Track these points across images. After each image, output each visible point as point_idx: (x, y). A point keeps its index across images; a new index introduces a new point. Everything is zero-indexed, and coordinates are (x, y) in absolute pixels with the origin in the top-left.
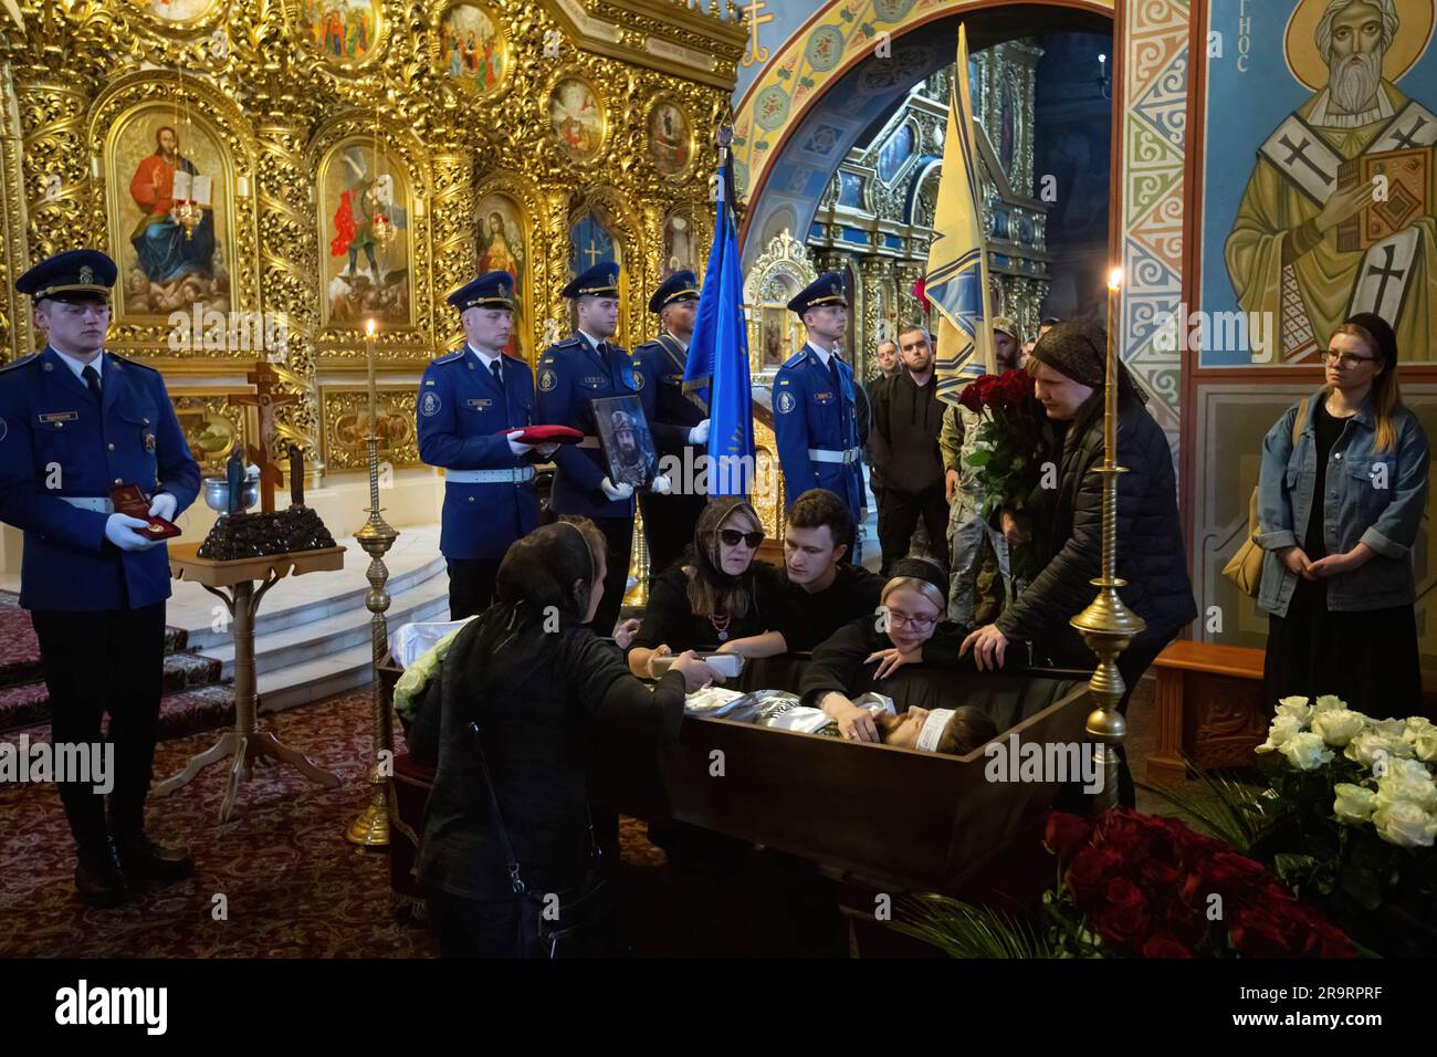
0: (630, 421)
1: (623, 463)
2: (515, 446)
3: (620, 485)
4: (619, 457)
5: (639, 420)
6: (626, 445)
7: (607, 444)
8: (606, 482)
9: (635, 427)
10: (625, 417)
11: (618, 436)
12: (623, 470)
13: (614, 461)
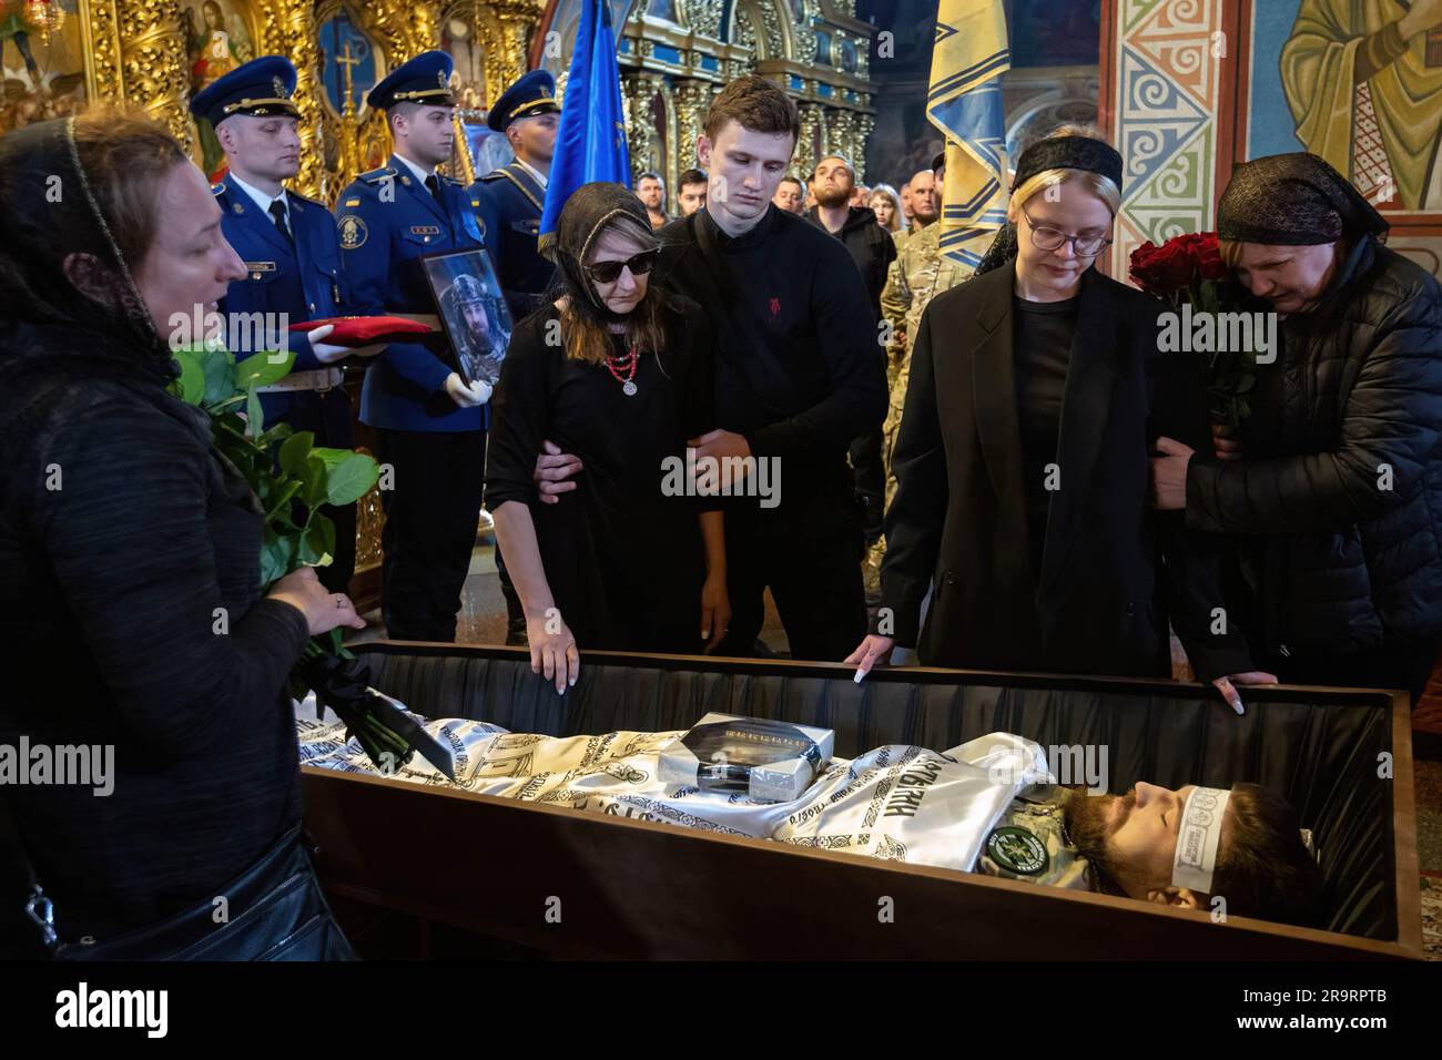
0: (478, 288)
1: (475, 351)
2: (322, 351)
3: (474, 384)
4: (469, 344)
5: (490, 286)
6: (476, 325)
7: (452, 325)
8: (454, 381)
9: (486, 296)
10: (471, 281)
11: (465, 311)
12: (476, 361)
13: (463, 349)
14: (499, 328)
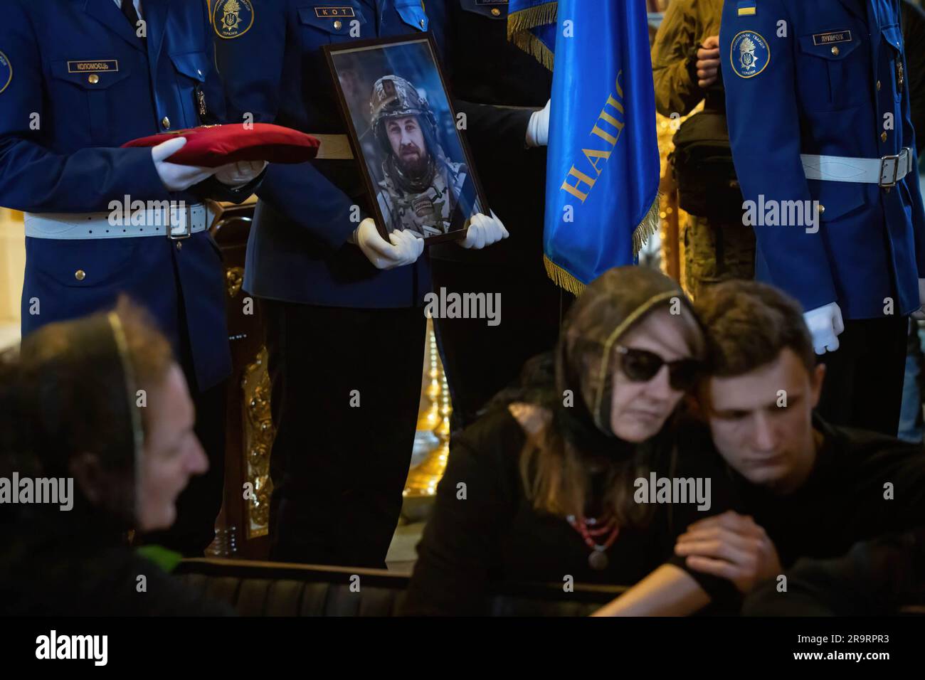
0: (413, 95)
1: (400, 188)
2: (169, 172)
3: (396, 236)
4: (392, 175)
5: (432, 94)
6: (408, 149)
7: (368, 148)
8: (368, 230)
9: (424, 107)
10: (401, 86)
11: (389, 128)
12: (401, 202)
13: (383, 183)
14: (441, 155)
